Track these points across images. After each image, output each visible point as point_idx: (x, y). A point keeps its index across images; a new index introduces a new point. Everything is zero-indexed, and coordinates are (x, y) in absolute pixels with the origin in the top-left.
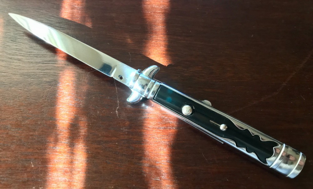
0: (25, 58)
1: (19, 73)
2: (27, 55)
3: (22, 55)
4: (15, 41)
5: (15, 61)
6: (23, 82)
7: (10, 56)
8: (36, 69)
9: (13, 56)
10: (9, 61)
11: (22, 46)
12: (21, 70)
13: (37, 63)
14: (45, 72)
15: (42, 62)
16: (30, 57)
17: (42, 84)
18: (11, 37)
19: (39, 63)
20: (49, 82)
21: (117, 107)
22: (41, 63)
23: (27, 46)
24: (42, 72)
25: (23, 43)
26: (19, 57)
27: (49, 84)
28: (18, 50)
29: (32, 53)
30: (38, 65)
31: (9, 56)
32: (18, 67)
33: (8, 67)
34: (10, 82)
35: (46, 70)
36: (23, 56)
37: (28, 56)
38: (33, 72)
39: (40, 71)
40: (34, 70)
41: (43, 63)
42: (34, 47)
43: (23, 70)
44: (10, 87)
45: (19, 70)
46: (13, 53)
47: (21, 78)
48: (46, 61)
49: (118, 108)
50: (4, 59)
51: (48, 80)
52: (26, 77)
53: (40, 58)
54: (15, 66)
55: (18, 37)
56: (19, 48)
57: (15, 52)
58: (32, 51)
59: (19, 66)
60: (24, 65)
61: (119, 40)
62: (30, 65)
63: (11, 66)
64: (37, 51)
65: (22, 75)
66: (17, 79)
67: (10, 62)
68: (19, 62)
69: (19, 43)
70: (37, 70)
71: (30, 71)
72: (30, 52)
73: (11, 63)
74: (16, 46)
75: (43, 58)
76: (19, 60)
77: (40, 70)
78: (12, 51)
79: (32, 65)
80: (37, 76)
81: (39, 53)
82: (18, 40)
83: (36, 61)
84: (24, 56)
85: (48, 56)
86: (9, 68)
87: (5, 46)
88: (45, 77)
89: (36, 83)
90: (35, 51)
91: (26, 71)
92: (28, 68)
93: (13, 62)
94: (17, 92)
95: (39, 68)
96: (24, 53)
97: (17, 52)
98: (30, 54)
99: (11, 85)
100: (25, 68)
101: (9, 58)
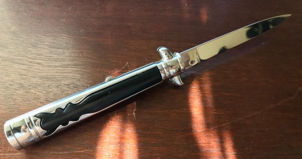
0: (44, 62)
1: (38, 76)
2: (46, 59)
3: (42, 59)
4: (36, 47)
5: (35, 65)
6: (42, 85)
7: (31, 60)
8: (56, 72)
9: (34, 60)
10: (30, 65)
11: (43, 51)
12: (40, 73)
13: (56, 66)
14: (63, 75)
15: (61, 66)
16: (49, 61)
17: (60, 87)
18: (32, 43)
19: (59, 66)
23: (47, 51)
24: (61, 75)
25: (43, 48)
26: (39, 61)
27: (67, 86)
28: (38, 54)
29: (51, 58)
30: (57, 69)
31: (29, 60)
32: (38, 70)
33: (28, 70)
34: (29, 84)
35: (64, 73)
36: (43, 60)
37: (47, 61)
38: (52, 75)
39: (59, 74)
40: (53, 73)
42: (54, 52)
43: (42, 73)
44: (30, 89)
45: (38, 73)
46: (33, 57)
47: (40, 80)
48: (64, 65)
49: (135, 110)
50: (25, 62)
51: (66, 83)
52: (45, 79)
53: (59, 63)
54: (34, 69)
55: (40, 43)
56: (40, 53)
57: (35, 57)
58: (52, 55)
60: (43, 69)
61: (136, 47)
62: (49, 69)
63: (31, 70)
64: (56, 56)
65: (41, 77)
66: (37, 81)
67: (31, 66)
69: (40, 49)
70: (55, 73)
71: (49, 74)
72: (49, 57)
74: (37, 51)
75: (63, 62)
76: (39, 64)
77: (58, 73)
78: (32, 55)
79: (52, 69)
80: (56, 78)
81: (58, 58)
82: (39, 45)
83: (55, 65)
84: (44, 60)
85: (67, 61)
87: (26, 51)
88: (64, 80)
89: (54, 85)
90: (54, 56)
91: (45, 74)
92: (48, 72)
93: (33, 66)
94: (35, 94)
95: (58, 71)
96: (44, 57)
97: (38, 56)
98: (49, 59)
99: (30, 87)
100: (45, 71)
101: (29, 62)
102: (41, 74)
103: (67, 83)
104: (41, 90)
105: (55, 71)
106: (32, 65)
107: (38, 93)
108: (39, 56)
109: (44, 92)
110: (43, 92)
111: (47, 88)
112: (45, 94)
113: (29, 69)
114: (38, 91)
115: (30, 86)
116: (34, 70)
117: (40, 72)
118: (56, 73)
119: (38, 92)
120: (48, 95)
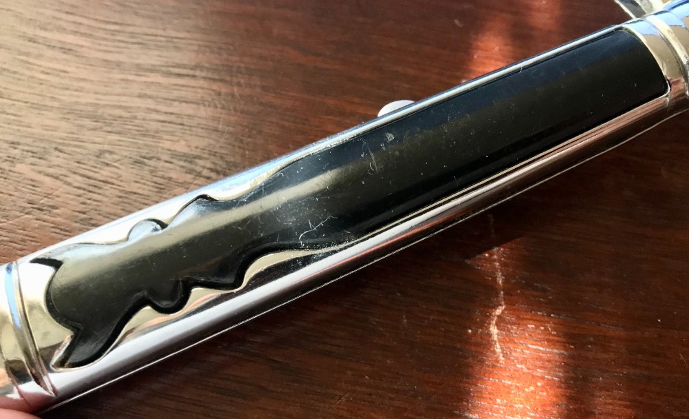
1: (56, 104)
2: (101, 34)
3: (83, 30)
5: (49, 53)
6: (68, 145)
7: (30, 31)
8: (137, 92)
9: (45, 29)
10: (23, 49)
12: (67, 92)
13: (140, 69)
14: (171, 110)
15: (164, 69)
16: (114, 40)
17: (152, 163)
19: (152, 70)
20: (185, 157)
21: (495, 307)
22: (158, 71)
24: (160, 107)
26: (70, 39)
27: (182, 163)
30: (143, 79)
31: (24, 29)
32: (58, 75)
33: (15, 73)
34: (11, 138)
35: (176, 103)
36: (84, 35)
37: (105, 39)
38: (120, 107)
39: (151, 104)
40: (124, 98)
41: (169, 74)
43: (77, 93)
44: (12, 160)
45: (57, 90)
47: (63, 124)
48: (178, 66)
50: (6, 39)
51: (181, 147)
52: (87, 122)
53: (156, 53)
54: (43, 72)
57: (54, 17)
59: (62, 74)
60: (84, 74)
62: (111, 76)
63: (27, 72)
65: (70, 112)
66: (47, 128)
67: (27, 54)
68: (65, 56)
70: (136, 100)
71: (105, 100)
72: (116, 23)
73: (31, 60)
75: (173, 53)
76: (66, 50)
77: (149, 101)
78: (41, 10)
79: (120, 77)
80: (137, 122)
83: (139, 61)
84: (91, 36)
86: (16, 76)
88: (172, 133)
89: (125, 153)
90: (139, 21)
91: (90, 99)
92: (102, 89)
93: (39, 56)
94: (34, 184)
95: (149, 92)
96: (93, 23)
97: (64, 16)
98: (114, 32)
99: (16, 151)
100: (87, 86)
101: (24, 37)
102: (67, 97)
103: (186, 150)
104: (64, 172)
105: (136, 89)
106: (32, 50)
107: (48, 180)
108: (71, 18)
109: (77, 180)
110: (73, 179)
111: (92, 163)
112: (79, 188)
113: (21, 70)
114: (48, 175)
115: (14, 144)
116: (42, 76)
117: (67, 89)
118: (140, 96)
119: (52, 176)
120: (95, 196)
